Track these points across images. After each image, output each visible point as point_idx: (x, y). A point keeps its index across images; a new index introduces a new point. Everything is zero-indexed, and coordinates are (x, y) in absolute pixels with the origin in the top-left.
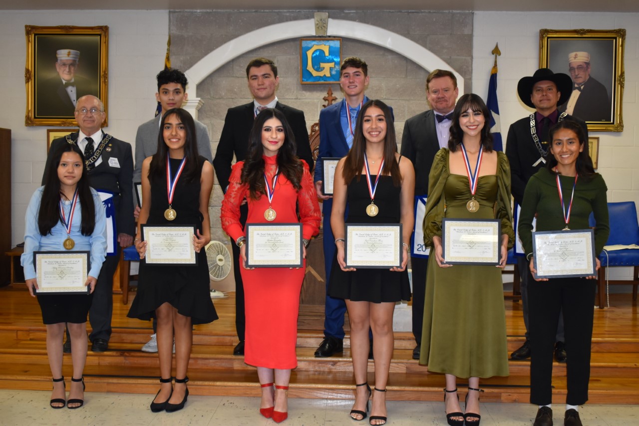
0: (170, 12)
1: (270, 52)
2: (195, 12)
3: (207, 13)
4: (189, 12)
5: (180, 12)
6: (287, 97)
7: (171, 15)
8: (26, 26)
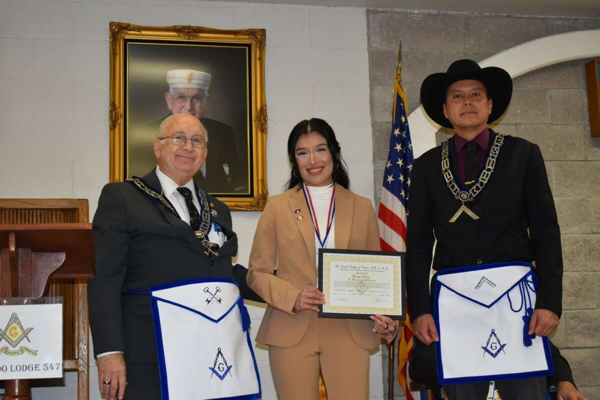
0: (368, 11)
1: (538, 82)
2: (411, 14)
3: (430, 15)
4: (400, 13)
5: (385, 12)
6: (571, 157)
7: (371, 16)
8: (112, 24)
